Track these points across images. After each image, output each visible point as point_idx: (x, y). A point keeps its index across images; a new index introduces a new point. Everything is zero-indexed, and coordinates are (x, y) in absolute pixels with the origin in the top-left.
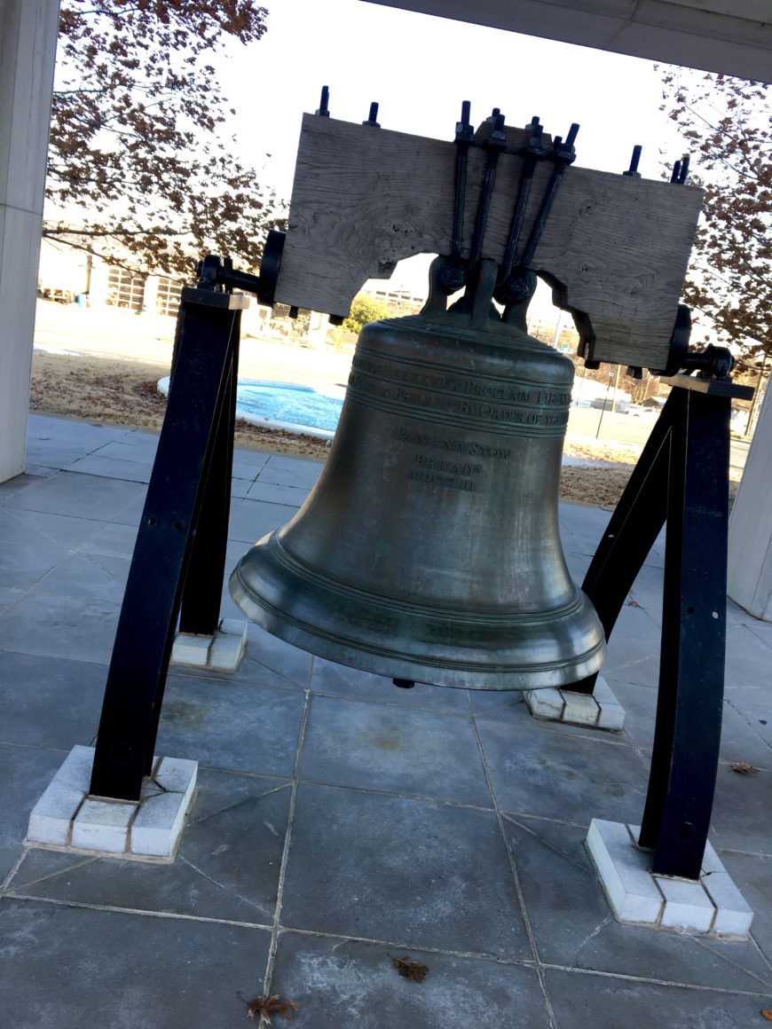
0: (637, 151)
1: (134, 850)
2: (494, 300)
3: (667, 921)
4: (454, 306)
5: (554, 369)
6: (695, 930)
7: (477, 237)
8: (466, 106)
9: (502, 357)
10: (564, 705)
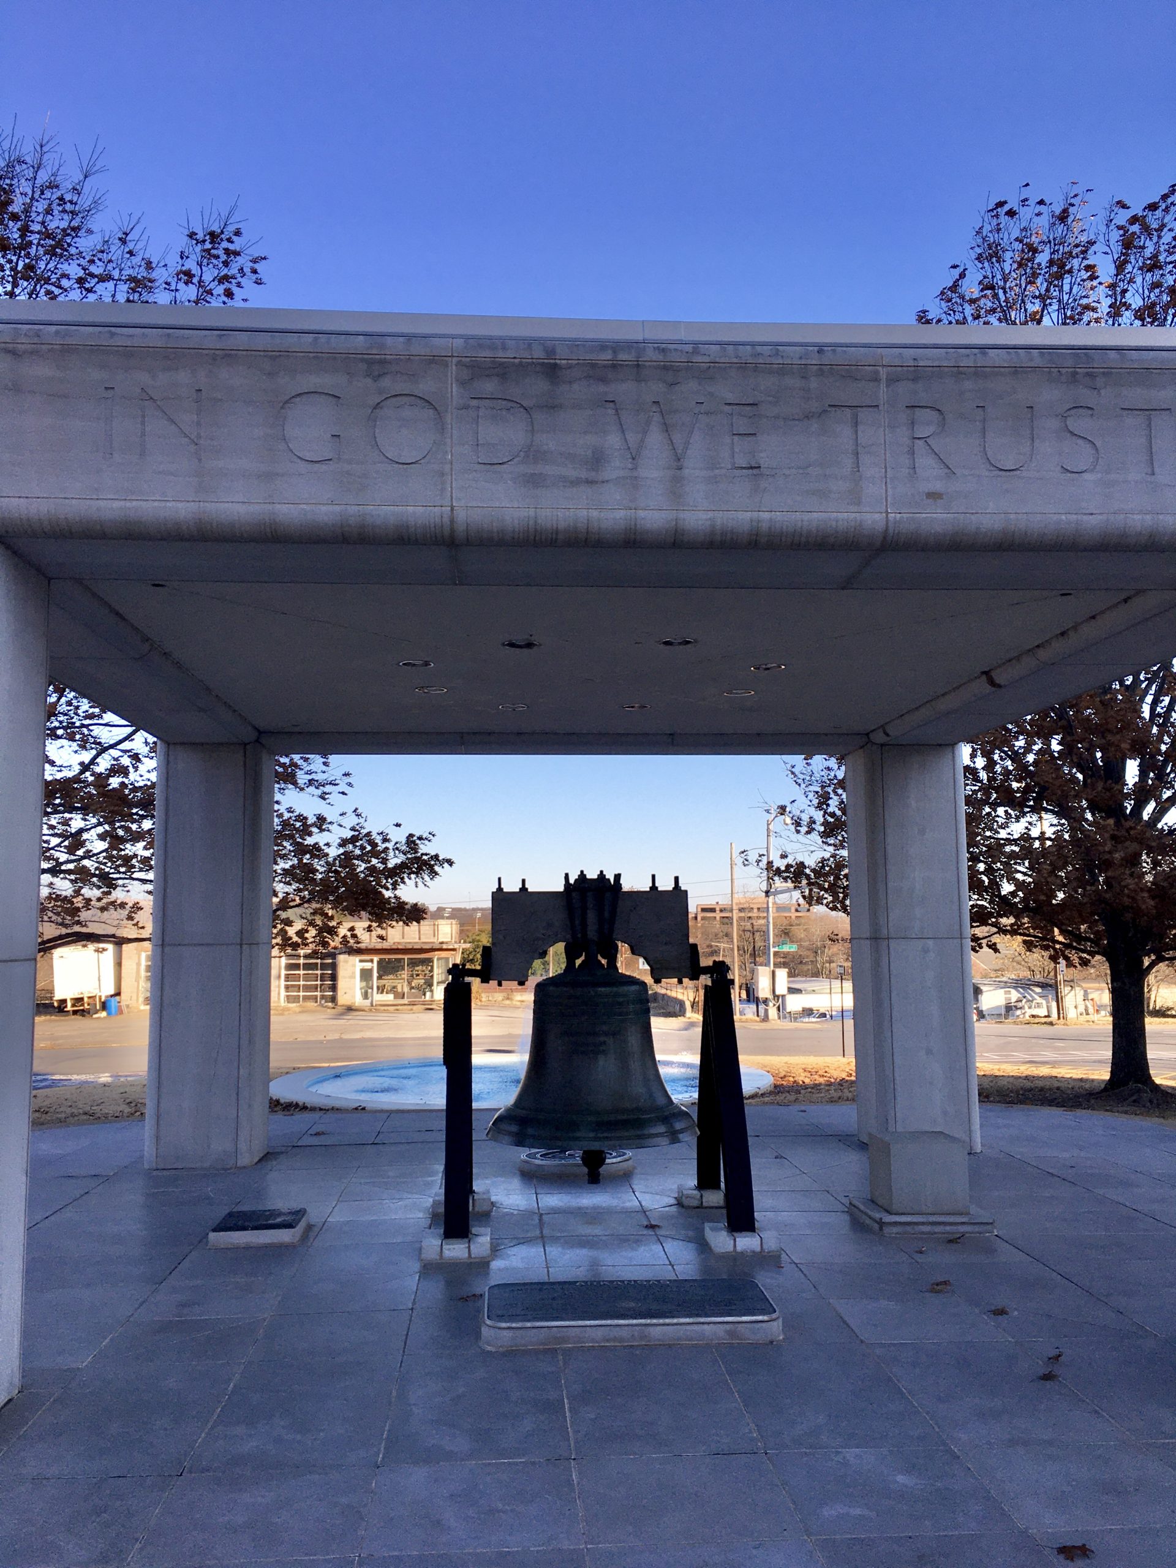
0: (653, 877)
1: (473, 1256)
2: (600, 958)
3: (739, 1249)
4: (579, 966)
5: (634, 988)
6: (754, 1252)
7: (584, 924)
8: (566, 876)
9: (605, 987)
10: (702, 1196)
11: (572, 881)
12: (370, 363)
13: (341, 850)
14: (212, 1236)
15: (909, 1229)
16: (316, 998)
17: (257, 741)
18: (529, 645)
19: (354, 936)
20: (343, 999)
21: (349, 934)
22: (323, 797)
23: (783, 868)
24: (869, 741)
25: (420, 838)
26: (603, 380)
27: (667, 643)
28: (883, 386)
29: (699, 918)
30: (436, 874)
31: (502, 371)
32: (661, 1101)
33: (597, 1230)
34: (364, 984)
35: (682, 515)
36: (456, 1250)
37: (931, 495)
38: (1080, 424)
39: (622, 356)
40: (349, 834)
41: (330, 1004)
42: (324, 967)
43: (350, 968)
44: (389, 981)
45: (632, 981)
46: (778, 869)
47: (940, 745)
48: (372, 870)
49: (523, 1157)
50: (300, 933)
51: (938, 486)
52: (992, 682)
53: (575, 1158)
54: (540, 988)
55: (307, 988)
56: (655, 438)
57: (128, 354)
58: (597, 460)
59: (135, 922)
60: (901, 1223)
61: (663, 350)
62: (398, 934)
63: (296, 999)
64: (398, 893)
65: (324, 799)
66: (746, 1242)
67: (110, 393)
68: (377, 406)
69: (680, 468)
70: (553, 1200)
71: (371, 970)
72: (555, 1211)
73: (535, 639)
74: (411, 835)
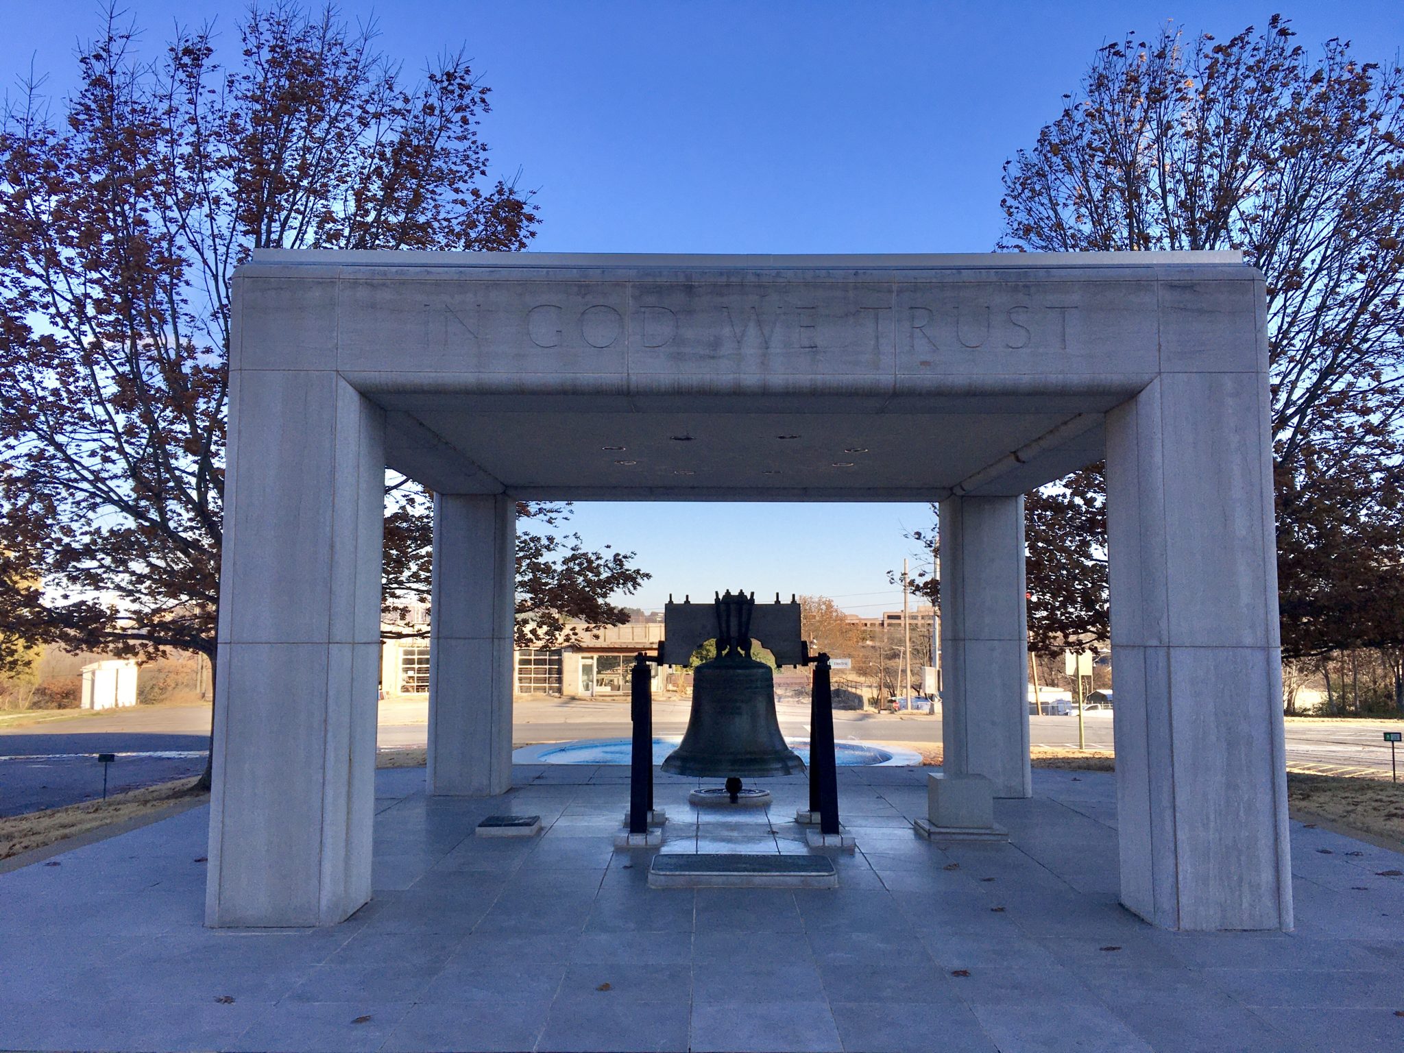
0: (777, 594)
1: (648, 842)
2: (739, 649)
3: (826, 844)
4: (725, 655)
6: (836, 846)
7: (728, 627)
8: (717, 593)
9: (741, 669)
10: (811, 816)
11: (721, 597)
12: (580, 286)
13: (565, 567)
14: (478, 829)
15: (949, 837)
16: (544, 689)
17: (504, 492)
18: (688, 439)
19: (575, 634)
20: (568, 689)
21: (571, 633)
22: (550, 521)
23: (921, 585)
24: (952, 494)
25: (625, 557)
26: (722, 295)
27: (781, 438)
28: (894, 294)
29: (885, 625)
30: (639, 585)
31: (659, 290)
32: (779, 747)
33: (735, 834)
34: (586, 677)
35: (768, 377)
36: (638, 840)
37: (924, 363)
38: (1021, 318)
39: (733, 279)
40: (569, 554)
41: (557, 694)
42: (551, 662)
43: (573, 663)
44: (607, 675)
45: (761, 665)
46: (918, 586)
47: (1007, 497)
48: (589, 582)
49: (692, 792)
50: (533, 632)
51: (928, 358)
52: (1018, 459)
53: (720, 783)
54: (698, 670)
55: (537, 680)
56: (752, 330)
57: (437, 284)
58: (716, 344)
59: (406, 621)
60: (942, 833)
61: (758, 275)
62: (612, 635)
63: (528, 690)
64: (608, 600)
65: (551, 523)
66: (832, 840)
67: (428, 308)
68: (583, 313)
69: (767, 348)
70: (708, 818)
71: (591, 666)
72: (708, 824)
73: (691, 435)
74: (618, 555)
